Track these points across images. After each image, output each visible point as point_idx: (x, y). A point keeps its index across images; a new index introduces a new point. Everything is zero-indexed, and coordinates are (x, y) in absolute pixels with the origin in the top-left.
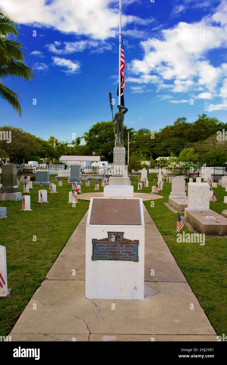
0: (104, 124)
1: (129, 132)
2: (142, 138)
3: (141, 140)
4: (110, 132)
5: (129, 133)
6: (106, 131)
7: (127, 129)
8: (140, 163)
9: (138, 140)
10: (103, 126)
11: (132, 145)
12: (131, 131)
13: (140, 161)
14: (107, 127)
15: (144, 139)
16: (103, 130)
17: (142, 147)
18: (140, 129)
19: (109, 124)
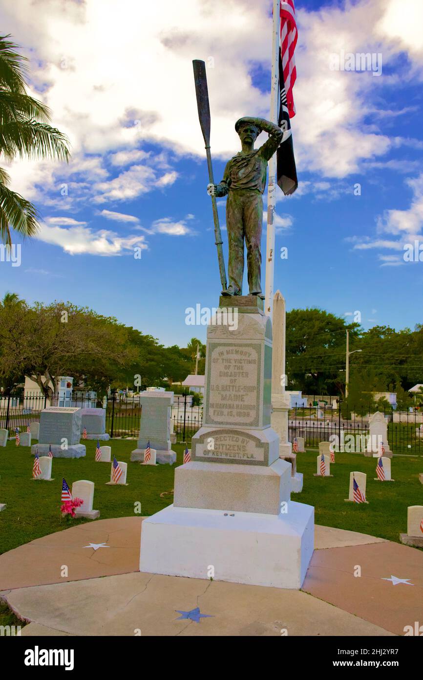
0: (297, 315)
1: (348, 331)
2: (377, 343)
3: (375, 348)
4: (310, 330)
5: (348, 333)
6: (301, 329)
7: (345, 324)
8: (372, 396)
9: (368, 347)
10: (296, 318)
11: (356, 358)
12: (354, 329)
13: (372, 393)
14: (304, 320)
15: (382, 346)
16: (294, 327)
17: (377, 363)
18: (374, 328)
19: (307, 315)
